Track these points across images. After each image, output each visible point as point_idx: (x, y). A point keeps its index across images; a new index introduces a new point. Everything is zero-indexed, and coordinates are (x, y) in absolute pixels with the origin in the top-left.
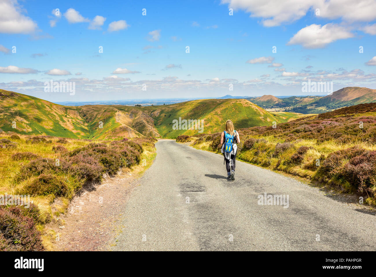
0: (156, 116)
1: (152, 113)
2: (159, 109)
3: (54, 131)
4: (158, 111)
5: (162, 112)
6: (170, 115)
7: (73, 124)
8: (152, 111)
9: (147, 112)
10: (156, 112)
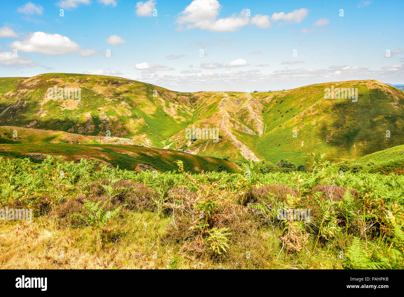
0: (267, 103)
1: (264, 99)
2: (272, 95)
3: (154, 116)
4: (270, 97)
5: (274, 98)
6: (282, 101)
7: (178, 110)
8: (264, 97)
9: (259, 97)
10: (267, 99)
